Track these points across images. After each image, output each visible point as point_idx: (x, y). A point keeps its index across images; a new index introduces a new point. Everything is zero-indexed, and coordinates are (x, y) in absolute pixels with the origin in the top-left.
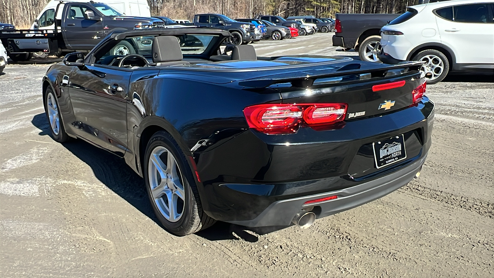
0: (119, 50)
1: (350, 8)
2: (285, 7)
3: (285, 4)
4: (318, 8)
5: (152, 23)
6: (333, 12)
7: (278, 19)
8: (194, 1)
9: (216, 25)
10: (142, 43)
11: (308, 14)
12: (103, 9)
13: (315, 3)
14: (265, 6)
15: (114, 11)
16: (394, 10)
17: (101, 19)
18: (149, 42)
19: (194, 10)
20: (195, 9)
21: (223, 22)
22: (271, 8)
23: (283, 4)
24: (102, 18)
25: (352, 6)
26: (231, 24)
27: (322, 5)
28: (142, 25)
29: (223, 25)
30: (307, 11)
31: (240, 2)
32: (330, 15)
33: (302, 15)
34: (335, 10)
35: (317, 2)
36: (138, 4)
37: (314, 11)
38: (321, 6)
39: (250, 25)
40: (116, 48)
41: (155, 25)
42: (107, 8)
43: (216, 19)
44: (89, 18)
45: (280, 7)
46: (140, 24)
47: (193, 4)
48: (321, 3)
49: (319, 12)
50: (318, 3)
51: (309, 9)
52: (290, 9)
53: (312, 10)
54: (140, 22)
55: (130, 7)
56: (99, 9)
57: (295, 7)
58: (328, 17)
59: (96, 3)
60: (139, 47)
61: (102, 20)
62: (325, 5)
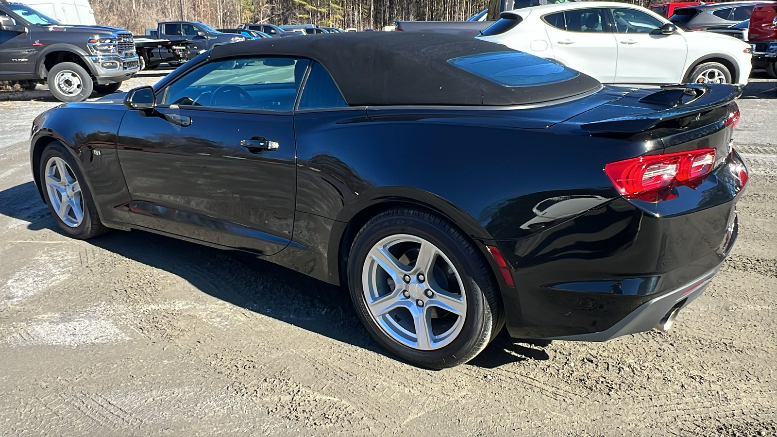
0: (63, 77)
1: (356, 14)
2: (269, 12)
3: (267, 7)
4: (314, 14)
5: (115, 35)
6: (335, 20)
7: (274, 29)
8: (134, 2)
9: (194, 37)
10: (102, 66)
11: (301, 22)
12: (24, 14)
13: (310, 7)
14: (239, 11)
15: (41, 16)
16: (412, 17)
17: (27, 30)
18: (114, 65)
19: (134, 16)
20: (136, 14)
21: (204, 34)
22: (249, 14)
23: (266, 8)
24: (28, 27)
25: (359, 12)
26: (216, 36)
27: (319, 10)
28: (100, 39)
29: (205, 38)
30: (300, 18)
31: (203, 4)
32: (331, 23)
33: (293, 24)
34: (337, 16)
35: (312, 6)
36: (75, 5)
37: (309, 18)
38: (317, 12)
39: (245, 38)
40: (59, 74)
41: (121, 39)
42: (30, 12)
43: (190, 29)
44: (4, 27)
45: (262, 12)
46: (97, 37)
47: (132, 7)
48: (317, 7)
49: (316, 20)
50: (313, 8)
51: (302, 16)
52: (276, 15)
53: (306, 16)
54: (96, 34)
55: (64, 10)
56: (19, 13)
57: (283, 12)
58: (329, 26)
59: (11, 3)
60: (99, 73)
61: (27, 32)
62: (323, 10)
